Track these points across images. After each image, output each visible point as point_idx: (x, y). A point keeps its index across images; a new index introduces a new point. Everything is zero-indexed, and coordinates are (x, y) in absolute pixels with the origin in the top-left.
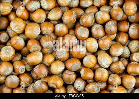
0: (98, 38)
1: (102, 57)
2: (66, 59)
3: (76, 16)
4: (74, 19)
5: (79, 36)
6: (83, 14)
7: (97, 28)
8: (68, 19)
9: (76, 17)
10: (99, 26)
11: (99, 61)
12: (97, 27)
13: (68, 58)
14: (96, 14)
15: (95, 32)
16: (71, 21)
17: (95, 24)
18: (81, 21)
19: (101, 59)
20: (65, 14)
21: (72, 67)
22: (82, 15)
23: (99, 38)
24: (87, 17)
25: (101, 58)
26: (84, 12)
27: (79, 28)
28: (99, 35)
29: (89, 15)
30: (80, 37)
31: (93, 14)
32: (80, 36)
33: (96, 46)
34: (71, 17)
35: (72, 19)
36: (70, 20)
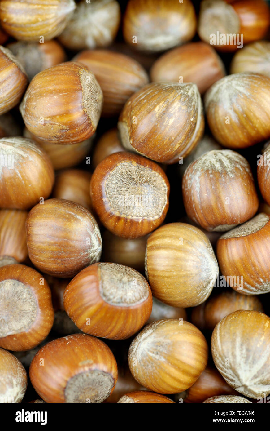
0: (218, 228)
1: (238, 340)
2: (33, 341)
3: (99, 97)
4: (85, 114)
5: (111, 215)
6: (139, 87)
7: (215, 172)
8: (52, 117)
9: (99, 106)
10: (226, 163)
11: (218, 361)
12: (218, 165)
13: (44, 333)
14: (214, 89)
15: (205, 195)
16: (72, 126)
17: (205, 144)
18: (124, 128)
19: (234, 347)
20: (37, 83)
21: (64, 389)
22: (131, 94)
23: (225, 227)
24: (158, 110)
25: (234, 341)
26: (143, 75)
27: (111, 168)
28: (227, 210)
29: (171, 97)
30: (119, 219)
31: (194, 90)
32: (117, 214)
33: (204, 275)
34: (71, 107)
35: (77, 117)
36: (65, 120)
